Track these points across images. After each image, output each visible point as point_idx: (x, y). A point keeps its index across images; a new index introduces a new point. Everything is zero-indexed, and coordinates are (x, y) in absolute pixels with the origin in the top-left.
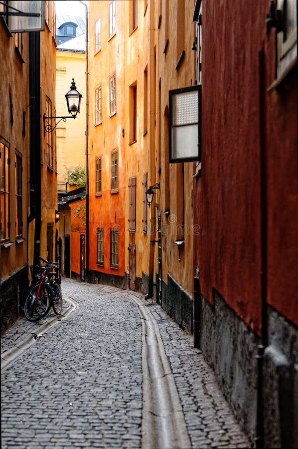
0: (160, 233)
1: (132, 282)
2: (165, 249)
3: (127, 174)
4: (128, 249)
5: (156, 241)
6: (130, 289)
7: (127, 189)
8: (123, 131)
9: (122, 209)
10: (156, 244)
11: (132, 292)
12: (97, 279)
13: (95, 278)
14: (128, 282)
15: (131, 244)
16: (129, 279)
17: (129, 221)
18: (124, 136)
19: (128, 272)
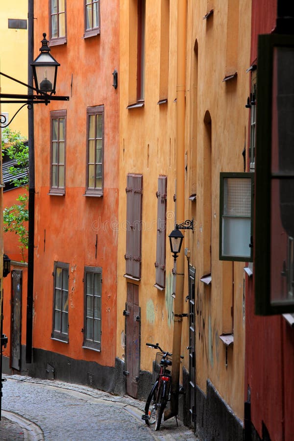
0: (193, 306)
1: (132, 380)
2: (202, 337)
3: (122, 164)
4: (124, 313)
5: (185, 315)
6: (127, 393)
7: (123, 194)
8: (116, 76)
9: (110, 231)
10: (185, 319)
11: (131, 400)
12: (50, 369)
13: (46, 368)
14: (122, 380)
15: (130, 304)
16: (124, 373)
17: (126, 259)
18: (116, 86)
19: (123, 360)
